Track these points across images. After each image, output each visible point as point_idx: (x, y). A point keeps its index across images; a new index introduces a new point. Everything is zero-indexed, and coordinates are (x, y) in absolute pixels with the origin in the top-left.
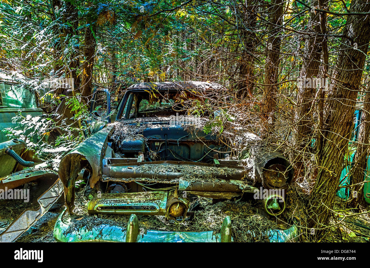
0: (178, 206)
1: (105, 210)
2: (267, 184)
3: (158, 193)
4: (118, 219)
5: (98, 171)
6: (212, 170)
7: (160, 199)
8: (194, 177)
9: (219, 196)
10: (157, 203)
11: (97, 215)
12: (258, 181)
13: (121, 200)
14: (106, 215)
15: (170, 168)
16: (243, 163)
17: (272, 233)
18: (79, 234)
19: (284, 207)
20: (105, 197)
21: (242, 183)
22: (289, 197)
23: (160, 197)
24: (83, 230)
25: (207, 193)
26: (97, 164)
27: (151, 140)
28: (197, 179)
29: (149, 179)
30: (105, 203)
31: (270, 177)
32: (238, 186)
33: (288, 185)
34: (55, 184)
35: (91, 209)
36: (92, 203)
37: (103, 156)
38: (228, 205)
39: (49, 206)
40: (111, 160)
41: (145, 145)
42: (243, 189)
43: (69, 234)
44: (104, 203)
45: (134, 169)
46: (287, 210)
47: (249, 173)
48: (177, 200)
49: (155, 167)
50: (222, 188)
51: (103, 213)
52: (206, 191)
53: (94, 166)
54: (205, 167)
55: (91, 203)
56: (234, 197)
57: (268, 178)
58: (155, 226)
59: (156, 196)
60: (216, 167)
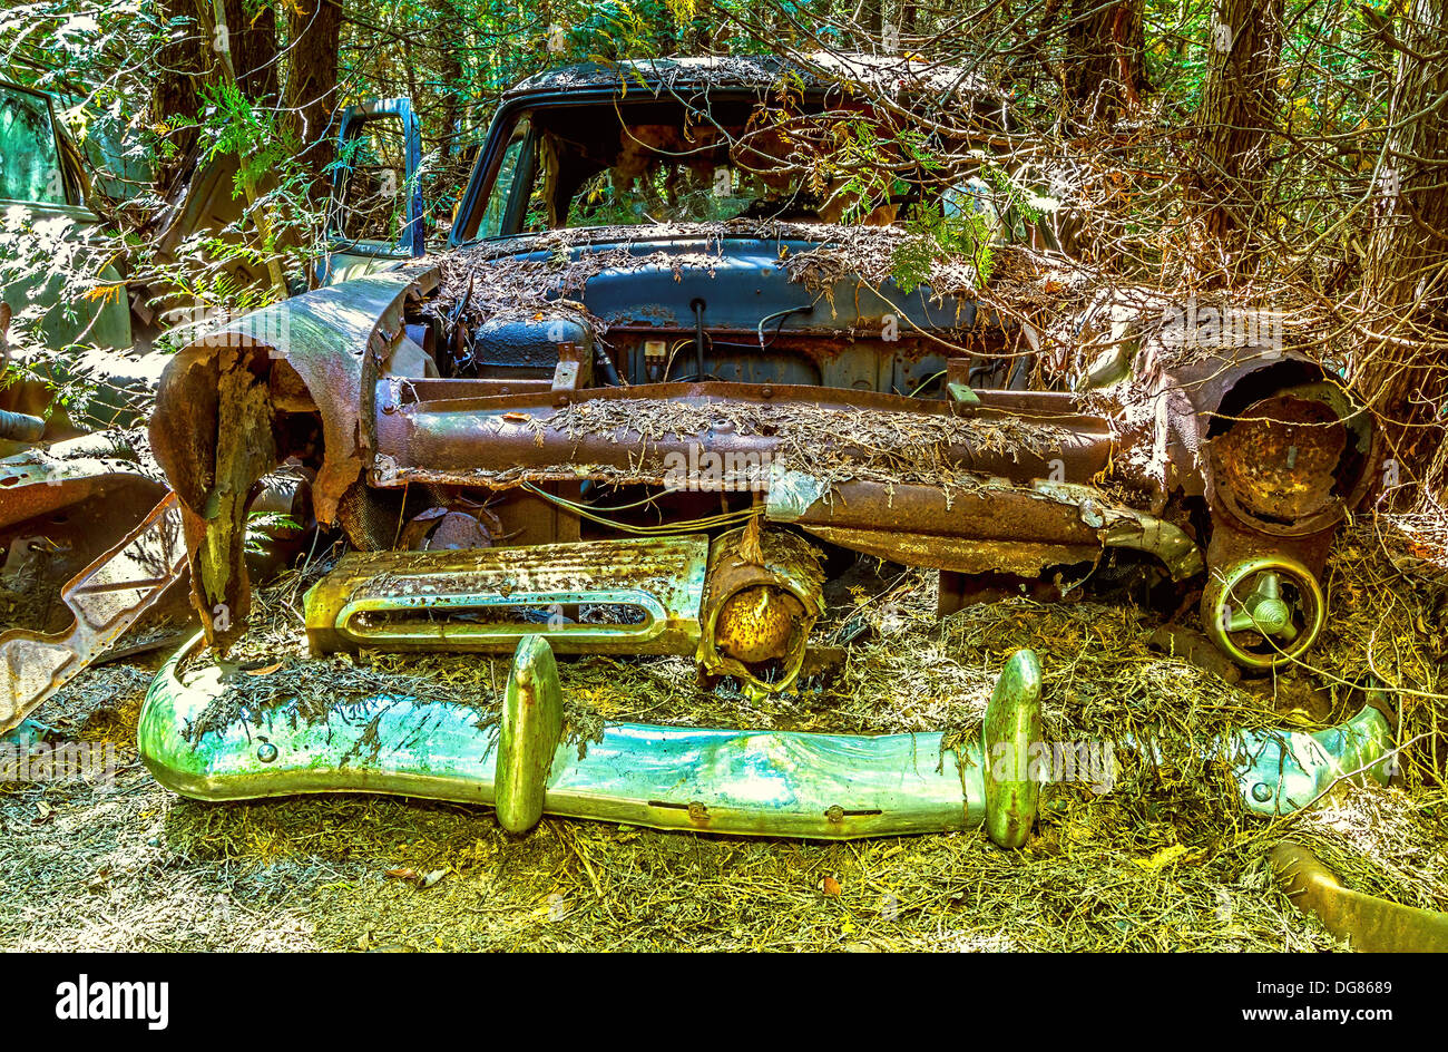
0: (765, 601)
1: (390, 631)
2: (1229, 499)
3: (658, 546)
4: (457, 675)
5: (350, 429)
6: (940, 429)
7: (669, 573)
8: (849, 460)
9: (978, 559)
10: (656, 589)
11: (354, 654)
12: (1180, 489)
13: (469, 581)
14: (395, 657)
15: (719, 417)
16: (1100, 402)
17: (1253, 749)
18: (260, 738)
19: (1314, 620)
20: (388, 565)
21: (1098, 500)
22: (1338, 576)
23: (672, 562)
24: (281, 721)
25: (914, 542)
26: (347, 397)
27: (623, 332)
28: (862, 470)
29: (614, 470)
30: (392, 593)
31: (1246, 469)
32: (1078, 510)
33: (1340, 507)
34: (147, 525)
35: (320, 625)
36: (328, 596)
37: (377, 366)
38: (1017, 615)
39: (120, 623)
40: (419, 385)
41: (595, 352)
42: (1104, 526)
43: (210, 737)
44: (386, 595)
45: (536, 425)
46: (1330, 640)
47: (1133, 451)
48: (758, 575)
49: (644, 412)
50: (991, 516)
51: (384, 647)
52: (906, 531)
53: (331, 405)
54: (903, 414)
55: (322, 596)
56: (1055, 569)
57: (1233, 472)
58: (645, 706)
59: (648, 559)
60: (963, 415)
